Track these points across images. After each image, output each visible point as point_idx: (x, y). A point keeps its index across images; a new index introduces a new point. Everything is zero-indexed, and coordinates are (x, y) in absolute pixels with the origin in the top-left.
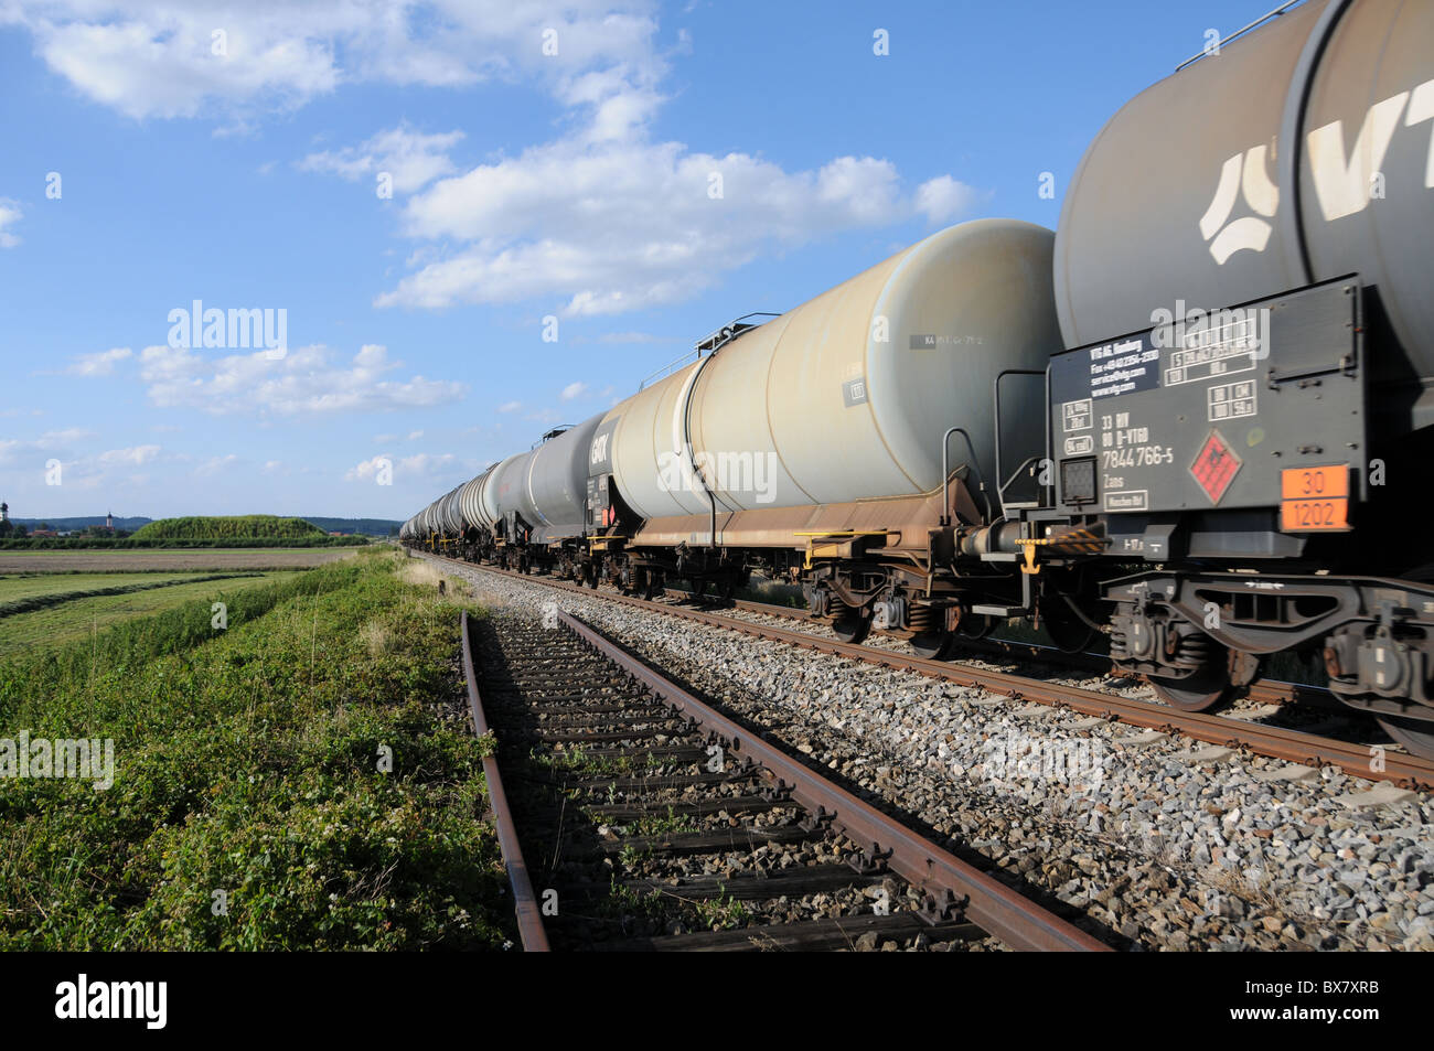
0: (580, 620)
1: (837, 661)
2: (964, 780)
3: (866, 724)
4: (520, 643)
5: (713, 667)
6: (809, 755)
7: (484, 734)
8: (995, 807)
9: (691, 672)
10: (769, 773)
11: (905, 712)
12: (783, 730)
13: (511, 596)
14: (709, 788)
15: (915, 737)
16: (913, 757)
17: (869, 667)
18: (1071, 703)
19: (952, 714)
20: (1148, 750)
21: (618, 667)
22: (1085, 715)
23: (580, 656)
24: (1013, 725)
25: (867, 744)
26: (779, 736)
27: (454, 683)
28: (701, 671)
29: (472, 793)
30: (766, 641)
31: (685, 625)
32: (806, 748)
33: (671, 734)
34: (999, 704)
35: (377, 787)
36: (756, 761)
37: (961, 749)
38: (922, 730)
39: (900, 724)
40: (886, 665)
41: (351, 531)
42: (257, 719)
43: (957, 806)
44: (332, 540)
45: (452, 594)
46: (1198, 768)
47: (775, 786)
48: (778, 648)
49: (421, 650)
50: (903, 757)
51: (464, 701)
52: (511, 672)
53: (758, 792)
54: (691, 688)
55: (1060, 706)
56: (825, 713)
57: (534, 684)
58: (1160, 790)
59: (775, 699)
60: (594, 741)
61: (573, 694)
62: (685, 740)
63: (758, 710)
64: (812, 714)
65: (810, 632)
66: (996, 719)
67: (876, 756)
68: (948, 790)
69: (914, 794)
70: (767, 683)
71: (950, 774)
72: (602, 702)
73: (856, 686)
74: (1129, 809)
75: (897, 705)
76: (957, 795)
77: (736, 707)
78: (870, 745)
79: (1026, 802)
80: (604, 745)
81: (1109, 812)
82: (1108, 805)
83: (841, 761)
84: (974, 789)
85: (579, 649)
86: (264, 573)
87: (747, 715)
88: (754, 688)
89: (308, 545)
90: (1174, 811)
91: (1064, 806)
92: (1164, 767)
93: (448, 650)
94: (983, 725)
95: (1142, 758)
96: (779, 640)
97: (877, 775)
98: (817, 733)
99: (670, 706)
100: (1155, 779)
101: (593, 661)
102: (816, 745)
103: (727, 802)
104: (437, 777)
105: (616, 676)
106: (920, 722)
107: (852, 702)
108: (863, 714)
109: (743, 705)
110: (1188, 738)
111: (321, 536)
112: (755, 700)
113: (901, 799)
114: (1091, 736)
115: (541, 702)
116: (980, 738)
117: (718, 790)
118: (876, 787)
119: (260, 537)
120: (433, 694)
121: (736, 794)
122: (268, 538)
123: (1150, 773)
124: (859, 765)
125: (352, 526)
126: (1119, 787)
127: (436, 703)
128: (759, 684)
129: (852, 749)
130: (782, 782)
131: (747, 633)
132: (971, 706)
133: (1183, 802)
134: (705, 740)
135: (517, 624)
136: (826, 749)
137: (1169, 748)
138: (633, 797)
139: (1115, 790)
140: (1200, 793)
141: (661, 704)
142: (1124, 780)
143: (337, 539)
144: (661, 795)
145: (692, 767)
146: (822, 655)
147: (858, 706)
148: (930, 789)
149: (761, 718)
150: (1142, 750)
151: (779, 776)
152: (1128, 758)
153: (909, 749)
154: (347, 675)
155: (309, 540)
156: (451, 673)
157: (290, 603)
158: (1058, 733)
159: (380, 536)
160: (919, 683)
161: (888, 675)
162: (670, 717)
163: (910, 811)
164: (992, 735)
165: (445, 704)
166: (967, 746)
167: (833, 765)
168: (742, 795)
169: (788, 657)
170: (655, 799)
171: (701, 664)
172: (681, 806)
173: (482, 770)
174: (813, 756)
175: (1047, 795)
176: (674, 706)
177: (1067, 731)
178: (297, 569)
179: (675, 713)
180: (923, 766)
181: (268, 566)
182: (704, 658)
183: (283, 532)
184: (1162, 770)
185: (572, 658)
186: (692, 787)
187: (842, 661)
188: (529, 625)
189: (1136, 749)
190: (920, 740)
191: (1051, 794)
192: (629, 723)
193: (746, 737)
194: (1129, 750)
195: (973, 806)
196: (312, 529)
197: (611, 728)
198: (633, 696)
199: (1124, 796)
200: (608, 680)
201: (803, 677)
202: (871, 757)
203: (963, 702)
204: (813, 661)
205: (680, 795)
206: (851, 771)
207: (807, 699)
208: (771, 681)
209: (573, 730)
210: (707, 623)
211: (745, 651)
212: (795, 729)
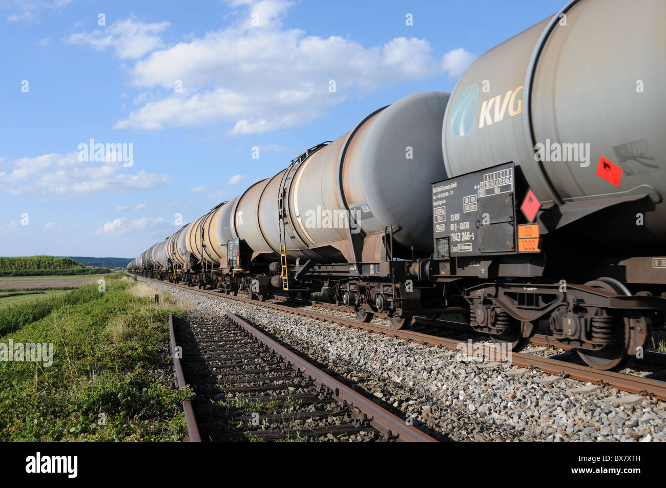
0: (241, 318)
1: (396, 341)
2: (475, 414)
3: (415, 379)
4: (205, 332)
5: (322, 345)
6: (381, 399)
7: (184, 387)
8: (495, 431)
9: (309, 349)
10: (357, 410)
11: (438, 372)
12: (365, 384)
13: (199, 303)
14: (321, 420)
15: (445, 387)
16: (444, 400)
17: (416, 345)
18: (539, 367)
19: (467, 373)
20: (589, 396)
21: (264, 346)
22: (549, 374)
23: (242, 339)
24: (504, 380)
25: (416, 392)
26: (363, 387)
27: (165, 357)
28: (315, 348)
29: (177, 425)
30: (354, 330)
31: (305, 320)
32: (379, 395)
33: (297, 387)
34: (496, 367)
35: (117, 423)
36: (349, 402)
37: (473, 395)
38: (449, 383)
39: (435, 379)
40: (426, 344)
41: (100, 265)
42: (42, 382)
43: (472, 430)
44: (88, 270)
45: (163, 303)
46: (622, 408)
47: (361, 418)
48: (361, 334)
49: (143, 338)
50: (438, 400)
51: (171, 368)
52: (200, 350)
53: (351, 422)
54: (309, 358)
55: (533, 368)
56: (390, 373)
57: (213, 357)
58: (598, 421)
59: (360, 364)
60: (251, 391)
61: (237, 363)
62: (306, 390)
63: (349, 371)
64: (382, 373)
65: (379, 324)
66: (494, 376)
67: (421, 399)
68: (466, 420)
69: (445, 423)
70: (355, 355)
71: (467, 410)
72: (255, 368)
73: (408, 356)
74: (579, 433)
75: (434, 368)
76: (471, 424)
77: (336, 370)
78: (418, 392)
79: (514, 428)
80: (257, 394)
81: (566, 435)
82: (565, 430)
83: (401, 402)
84: (482, 419)
85: (241, 335)
86: (44, 291)
87: (344, 374)
88: (347, 358)
89: (72, 274)
90: (608, 435)
91: (538, 431)
92: (600, 407)
93: (161, 337)
94: (486, 380)
95: (586, 401)
96: (361, 329)
97: (422, 411)
98: (385, 385)
99: (297, 370)
100: (595, 414)
101: (250, 343)
102: (385, 393)
103: (333, 428)
104: (155, 416)
105: (264, 352)
106: (447, 378)
107: (406, 366)
108: (413, 373)
109: (340, 368)
110: (614, 389)
111: (81, 268)
112: (347, 365)
113: (438, 425)
114: (553, 387)
115: (218, 368)
116: (484, 388)
117: (327, 421)
118: (422, 418)
119: (42, 269)
120: (151, 364)
121: (338, 423)
122: (47, 270)
123: (591, 410)
124: (412, 405)
125: (101, 262)
126: (572, 419)
127: (154, 370)
128: (350, 355)
129: (407, 395)
130: (365, 416)
131: (342, 325)
132: (478, 368)
133: (613, 430)
134: (318, 390)
135: (203, 321)
136: (391, 395)
137: (602, 395)
138: (275, 426)
139: (570, 421)
140: (624, 424)
141: (291, 368)
142: (575, 415)
143: (91, 269)
144: (292, 424)
145: (311, 406)
146: (387, 338)
147: (410, 368)
148: (455, 419)
149: (351, 376)
150: (585, 396)
151: (364, 412)
152: (576, 401)
153: (441, 395)
154: (99, 354)
155: (73, 271)
156: (163, 351)
157: (62, 309)
158: (532, 385)
159: (119, 268)
160: (446, 354)
161: (427, 350)
162: (296, 376)
163: (443, 433)
164: (492, 386)
165: (159, 370)
166: (476, 393)
167: (396, 405)
168: (341, 423)
169: (366, 339)
170: (288, 426)
171: (314, 344)
172: (305, 431)
173: (182, 410)
174: (384, 399)
175: (527, 423)
176: (299, 369)
177: (538, 384)
178: (66, 289)
179: (300, 374)
180: (450, 405)
181: (47, 287)
182: (316, 340)
183: (57, 266)
184: (599, 409)
185: (237, 341)
186: (311, 419)
187: (399, 341)
188: (210, 321)
189: (581, 395)
190: (448, 389)
191: (530, 423)
192: (272, 380)
193: (343, 388)
194: (577, 396)
195: (482, 430)
196: (75, 264)
197: (261, 383)
198: (274, 364)
199: (575, 425)
200: (259, 354)
201: (376, 351)
202: (418, 400)
203: (473, 366)
204: (382, 341)
205: (304, 424)
206: (406, 408)
207: (378, 364)
208: (357, 353)
209: (238, 385)
210: (318, 319)
211: (341, 336)
212: (372, 383)
